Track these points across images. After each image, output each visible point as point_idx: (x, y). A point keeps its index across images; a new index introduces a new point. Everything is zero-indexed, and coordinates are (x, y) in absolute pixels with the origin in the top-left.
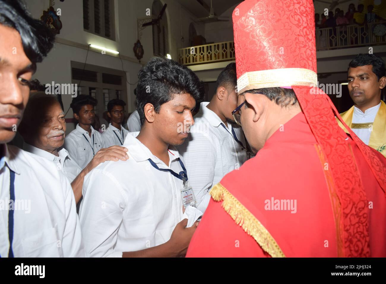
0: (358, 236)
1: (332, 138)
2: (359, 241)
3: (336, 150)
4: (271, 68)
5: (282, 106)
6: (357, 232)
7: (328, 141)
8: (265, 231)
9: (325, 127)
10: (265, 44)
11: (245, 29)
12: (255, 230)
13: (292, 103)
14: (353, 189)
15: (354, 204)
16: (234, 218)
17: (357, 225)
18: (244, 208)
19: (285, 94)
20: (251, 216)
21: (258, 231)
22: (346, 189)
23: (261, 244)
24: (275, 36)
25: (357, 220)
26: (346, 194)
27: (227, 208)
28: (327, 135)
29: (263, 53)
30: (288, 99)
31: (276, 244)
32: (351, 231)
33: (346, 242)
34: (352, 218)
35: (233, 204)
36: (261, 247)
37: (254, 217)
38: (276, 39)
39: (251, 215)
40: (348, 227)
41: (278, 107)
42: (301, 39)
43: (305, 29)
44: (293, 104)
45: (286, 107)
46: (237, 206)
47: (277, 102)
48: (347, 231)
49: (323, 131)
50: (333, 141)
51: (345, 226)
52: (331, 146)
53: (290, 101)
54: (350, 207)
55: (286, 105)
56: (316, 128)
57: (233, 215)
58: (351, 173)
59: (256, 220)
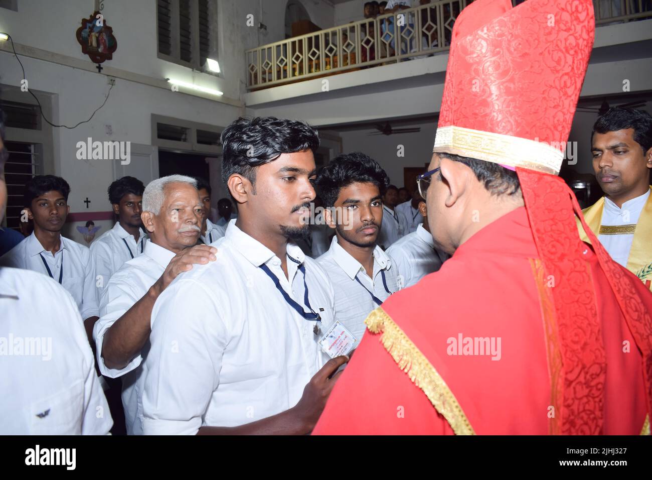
0: (585, 417)
1: (566, 261)
2: (586, 423)
3: (568, 280)
4: (492, 131)
5: (493, 194)
6: (584, 410)
7: (558, 264)
8: (442, 383)
9: (558, 241)
10: (494, 89)
11: (467, 57)
12: (427, 380)
13: (509, 191)
14: (585, 344)
15: (583, 368)
16: (397, 359)
17: (585, 400)
18: (413, 346)
19: (502, 176)
20: (423, 359)
21: (431, 382)
22: (575, 342)
23: (434, 402)
24: (512, 80)
25: (586, 391)
26: (573, 351)
27: (387, 344)
28: (558, 255)
29: (485, 103)
30: (505, 186)
31: (457, 404)
32: (575, 407)
33: (564, 424)
34: (578, 388)
35: (396, 338)
36: (434, 406)
37: (427, 361)
38: (512, 86)
39: (423, 357)
40: (570, 402)
41: (486, 193)
42: (554, 94)
43: (566, 77)
44: (511, 194)
45: (498, 195)
46: (403, 342)
47: (487, 186)
48: (568, 406)
49: (554, 246)
50: (566, 264)
51: (565, 400)
52: (562, 273)
53: (507, 188)
54: (577, 370)
55: (499, 194)
56: (543, 241)
57: (395, 355)
58: (586, 318)
59: (430, 366)
